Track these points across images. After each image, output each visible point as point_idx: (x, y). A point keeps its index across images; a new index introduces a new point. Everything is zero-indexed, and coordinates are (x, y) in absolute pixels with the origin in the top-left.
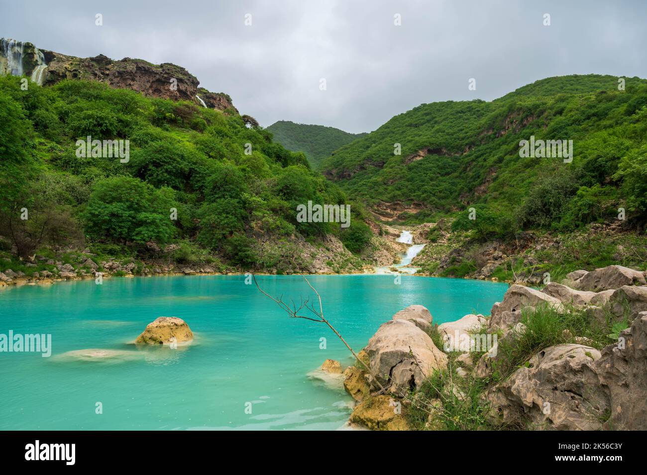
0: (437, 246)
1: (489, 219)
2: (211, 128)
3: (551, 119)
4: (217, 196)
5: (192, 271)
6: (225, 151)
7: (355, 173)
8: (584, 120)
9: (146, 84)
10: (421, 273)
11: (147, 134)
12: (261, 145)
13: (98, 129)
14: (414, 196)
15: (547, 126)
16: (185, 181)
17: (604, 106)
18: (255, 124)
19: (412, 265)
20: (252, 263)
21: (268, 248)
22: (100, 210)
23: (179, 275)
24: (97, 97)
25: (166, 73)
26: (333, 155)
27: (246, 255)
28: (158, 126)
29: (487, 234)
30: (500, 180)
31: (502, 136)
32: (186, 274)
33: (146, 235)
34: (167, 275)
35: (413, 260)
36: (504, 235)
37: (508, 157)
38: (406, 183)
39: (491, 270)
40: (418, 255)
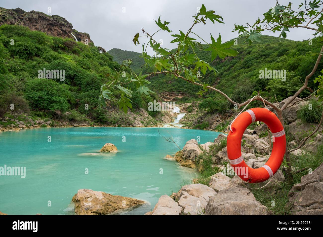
0: (191, 114)
1: (215, 103)
2: (83, 53)
3: (245, 56)
4: (88, 89)
5: (77, 125)
6: (91, 65)
7: (152, 77)
8: (260, 57)
9: (44, 25)
10: (184, 127)
11: (51, 56)
12: (108, 62)
13: (25, 52)
14: (181, 90)
15: (243, 59)
16: (71, 81)
17: (268, 51)
18: (104, 51)
19: (180, 123)
20: (106, 121)
21: (113, 114)
22: (33, 95)
23: (71, 127)
24: (23, 35)
25: (55, 20)
26: (141, 67)
27: (103, 117)
28: (56, 51)
29: (214, 110)
30: (221, 84)
31: (223, 62)
32: (75, 126)
33: (56, 108)
34: (66, 127)
35: (180, 121)
36: (221, 111)
37: (225, 73)
38: (177, 83)
39: (215, 126)
40: (182, 119)
